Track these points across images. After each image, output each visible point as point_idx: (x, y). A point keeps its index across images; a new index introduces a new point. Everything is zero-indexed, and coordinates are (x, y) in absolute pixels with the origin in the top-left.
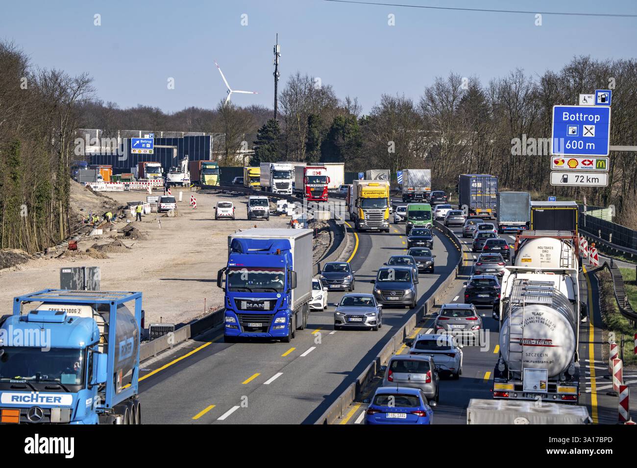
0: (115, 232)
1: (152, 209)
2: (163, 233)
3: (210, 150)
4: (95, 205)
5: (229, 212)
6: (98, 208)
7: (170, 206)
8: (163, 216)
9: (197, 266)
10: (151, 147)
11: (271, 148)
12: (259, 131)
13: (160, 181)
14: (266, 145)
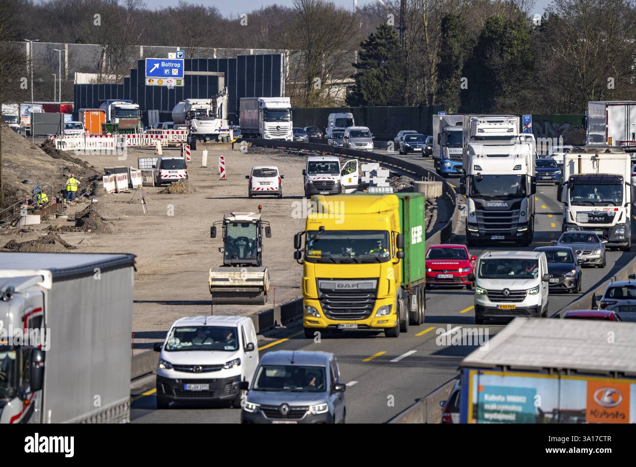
0: (63, 220)
1: (145, 180)
2: (148, 221)
3: (282, 78)
4: (49, 174)
5: (273, 183)
6: (53, 179)
7: (178, 175)
8: (161, 192)
9: (174, 277)
10: (180, 75)
11: (382, 75)
12: (362, 44)
13: (183, 133)
14: (373, 69)
